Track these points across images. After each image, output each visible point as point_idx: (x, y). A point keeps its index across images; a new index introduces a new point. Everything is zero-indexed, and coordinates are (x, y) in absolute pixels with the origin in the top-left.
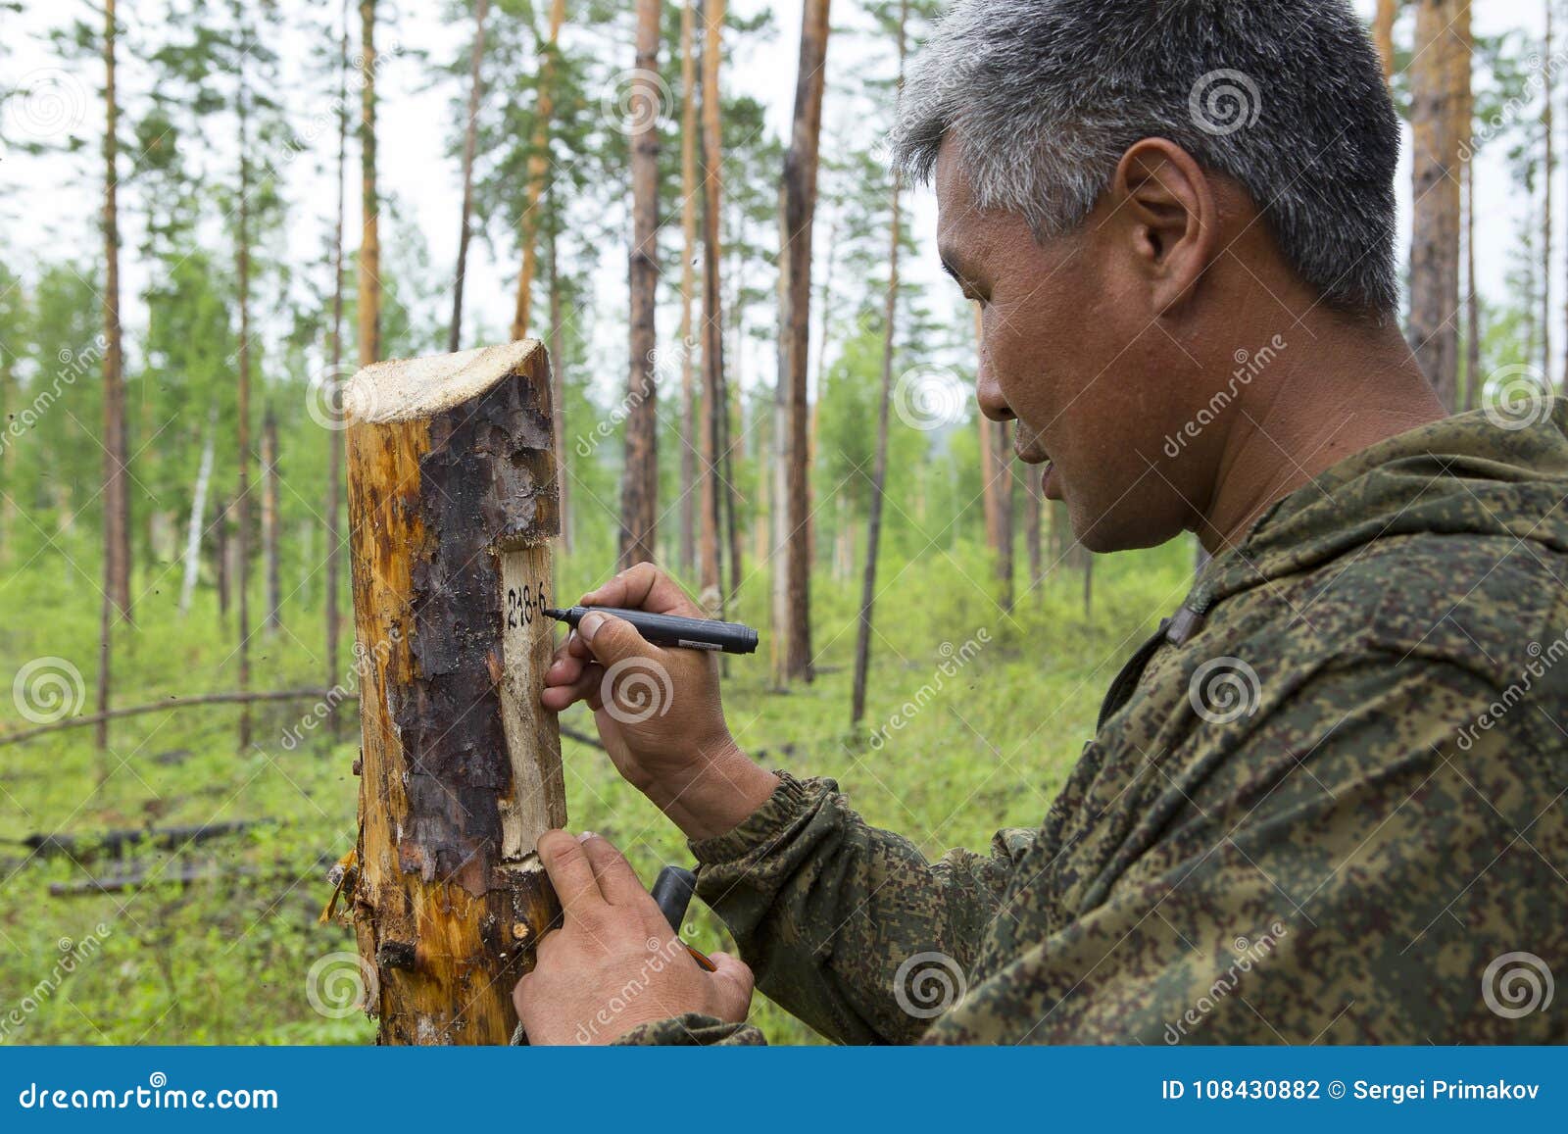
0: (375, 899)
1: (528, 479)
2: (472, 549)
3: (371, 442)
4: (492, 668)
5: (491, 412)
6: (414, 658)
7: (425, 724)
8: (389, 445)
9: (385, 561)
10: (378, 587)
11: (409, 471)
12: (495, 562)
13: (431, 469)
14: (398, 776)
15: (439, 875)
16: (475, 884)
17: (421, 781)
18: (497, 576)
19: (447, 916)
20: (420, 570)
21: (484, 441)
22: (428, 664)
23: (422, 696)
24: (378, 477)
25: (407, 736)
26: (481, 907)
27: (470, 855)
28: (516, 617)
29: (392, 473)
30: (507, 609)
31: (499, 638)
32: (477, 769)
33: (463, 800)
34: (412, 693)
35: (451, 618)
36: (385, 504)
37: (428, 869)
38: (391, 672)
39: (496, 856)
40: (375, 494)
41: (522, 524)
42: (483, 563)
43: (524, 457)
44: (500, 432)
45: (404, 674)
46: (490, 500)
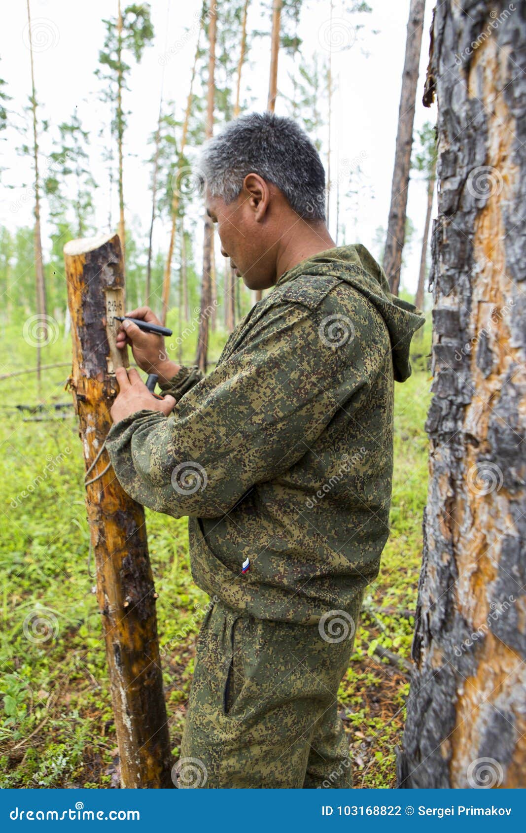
0: (76, 384)
1: (112, 270)
2: (98, 290)
3: (70, 261)
4: (104, 322)
5: (102, 252)
6: (83, 319)
7: (86, 337)
8: (75, 261)
9: (75, 293)
10: (73, 301)
11: (80, 268)
12: (104, 293)
13: (85, 267)
14: (80, 351)
15: (91, 376)
16: (101, 379)
17: (85, 353)
18: (105, 297)
19: (94, 387)
20: (84, 295)
21: (100, 260)
22: (87, 321)
23: (85, 329)
24: (72, 270)
25: (82, 340)
26: (102, 385)
27: (99, 372)
28: (111, 309)
29: (76, 269)
30: (108, 306)
31: (105, 314)
32: (100, 348)
33: (97, 357)
34: (83, 328)
35: (92, 308)
36: (74, 278)
37: (88, 375)
38: (77, 324)
39: (106, 372)
40: (72, 275)
41: (110, 283)
42: (101, 293)
43: (111, 265)
44: (105, 258)
45: (81, 324)
46: (102, 276)
